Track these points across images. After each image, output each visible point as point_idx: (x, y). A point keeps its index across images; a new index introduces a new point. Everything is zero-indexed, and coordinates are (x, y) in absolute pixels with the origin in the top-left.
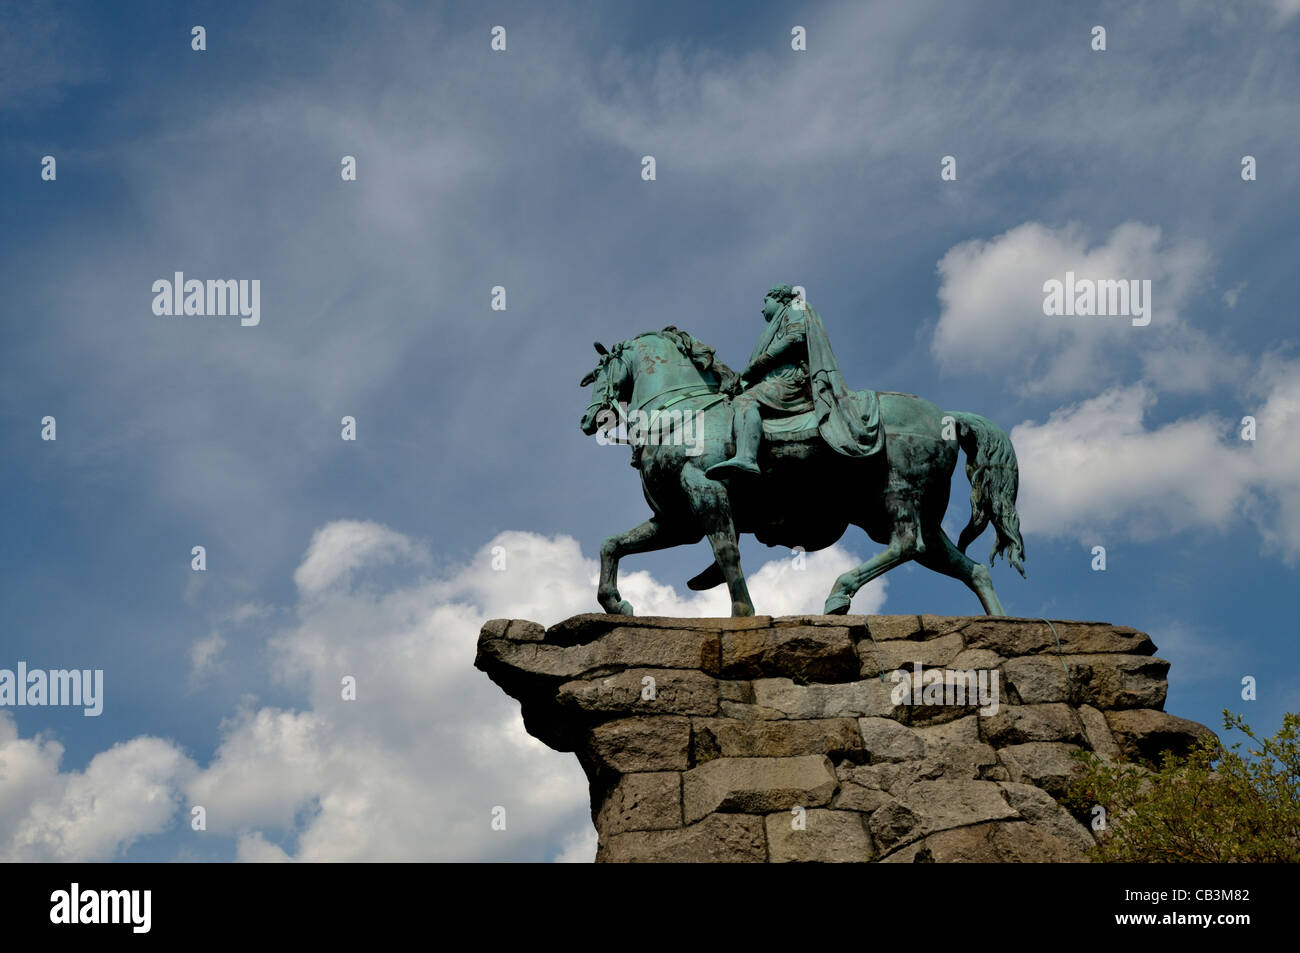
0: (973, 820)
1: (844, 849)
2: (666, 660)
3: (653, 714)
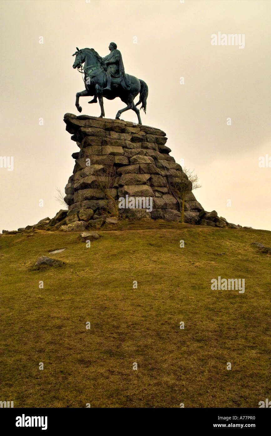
0: (146, 163)
1: (125, 162)
2: (98, 127)
3: (97, 136)
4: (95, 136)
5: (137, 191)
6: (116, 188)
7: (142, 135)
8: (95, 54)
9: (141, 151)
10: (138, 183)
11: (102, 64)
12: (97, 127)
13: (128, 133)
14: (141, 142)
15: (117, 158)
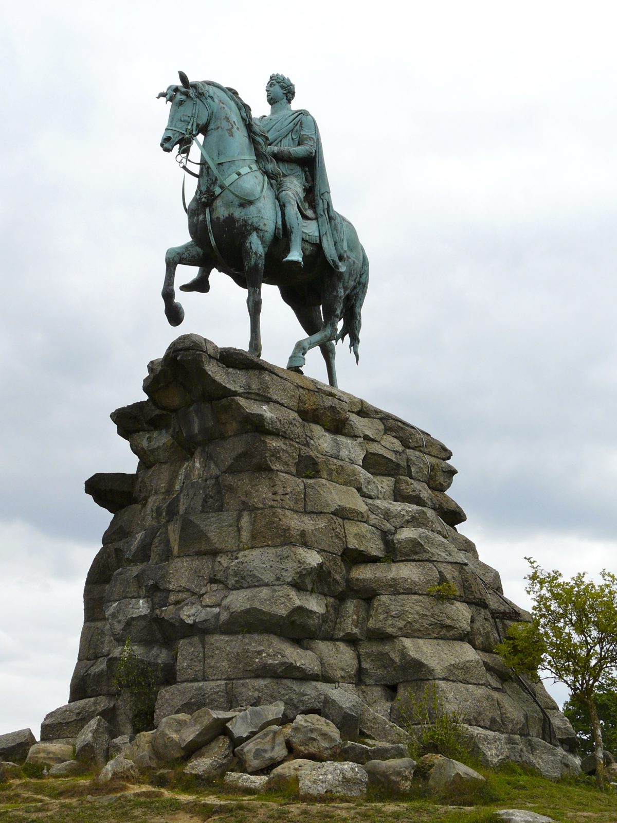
0: (452, 561)
1: (375, 548)
2: (285, 401)
3: (286, 438)
4: (282, 436)
5: (453, 662)
7: (396, 452)
8: (244, 114)
9: (419, 512)
10: (444, 633)
11: (260, 156)
12: (282, 405)
13: (354, 436)
14: (392, 476)
15: (353, 529)
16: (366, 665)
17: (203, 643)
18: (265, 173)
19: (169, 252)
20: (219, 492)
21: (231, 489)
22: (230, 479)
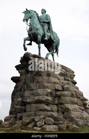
0: (74, 91)
1: (60, 89)
5: (74, 108)
6: (57, 105)
7: (64, 72)
8: (37, 15)
9: (68, 82)
10: (72, 103)
11: (40, 22)
15: (56, 85)
16: (59, 109)
17: (31, 105)
18: (41, 25)
19: (24, 38)
20: (33, 79)
21: (35, 79)
22: (35, 77)
